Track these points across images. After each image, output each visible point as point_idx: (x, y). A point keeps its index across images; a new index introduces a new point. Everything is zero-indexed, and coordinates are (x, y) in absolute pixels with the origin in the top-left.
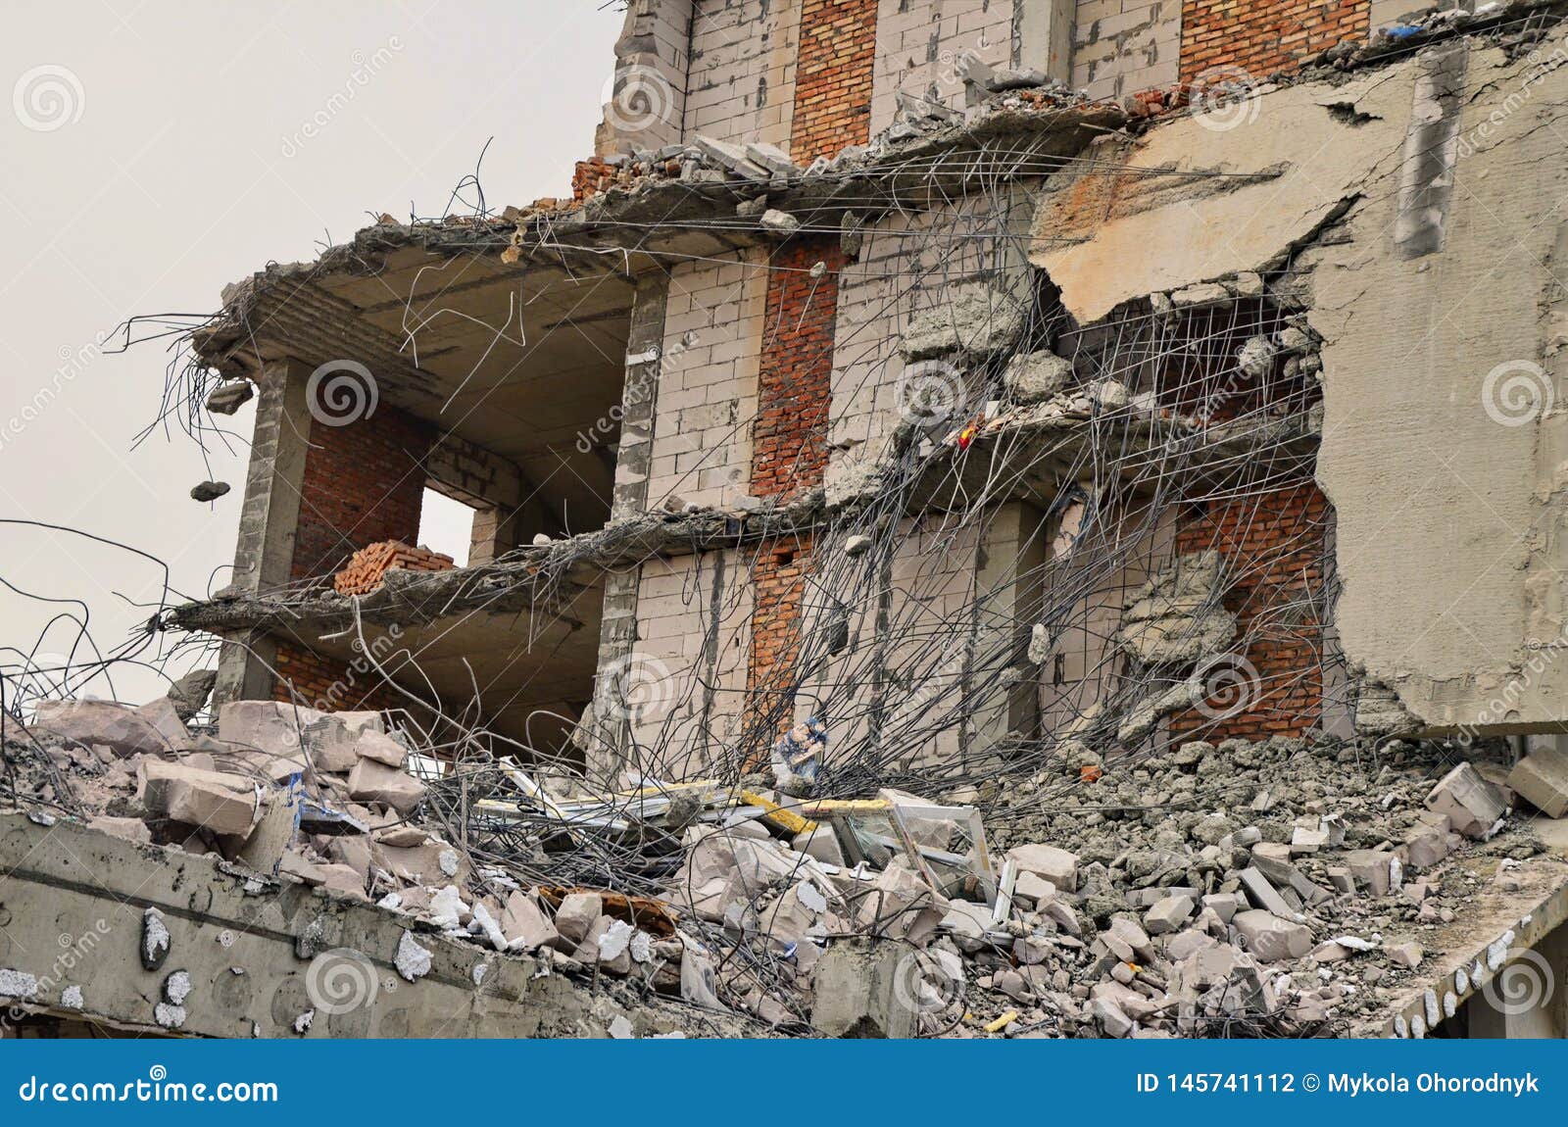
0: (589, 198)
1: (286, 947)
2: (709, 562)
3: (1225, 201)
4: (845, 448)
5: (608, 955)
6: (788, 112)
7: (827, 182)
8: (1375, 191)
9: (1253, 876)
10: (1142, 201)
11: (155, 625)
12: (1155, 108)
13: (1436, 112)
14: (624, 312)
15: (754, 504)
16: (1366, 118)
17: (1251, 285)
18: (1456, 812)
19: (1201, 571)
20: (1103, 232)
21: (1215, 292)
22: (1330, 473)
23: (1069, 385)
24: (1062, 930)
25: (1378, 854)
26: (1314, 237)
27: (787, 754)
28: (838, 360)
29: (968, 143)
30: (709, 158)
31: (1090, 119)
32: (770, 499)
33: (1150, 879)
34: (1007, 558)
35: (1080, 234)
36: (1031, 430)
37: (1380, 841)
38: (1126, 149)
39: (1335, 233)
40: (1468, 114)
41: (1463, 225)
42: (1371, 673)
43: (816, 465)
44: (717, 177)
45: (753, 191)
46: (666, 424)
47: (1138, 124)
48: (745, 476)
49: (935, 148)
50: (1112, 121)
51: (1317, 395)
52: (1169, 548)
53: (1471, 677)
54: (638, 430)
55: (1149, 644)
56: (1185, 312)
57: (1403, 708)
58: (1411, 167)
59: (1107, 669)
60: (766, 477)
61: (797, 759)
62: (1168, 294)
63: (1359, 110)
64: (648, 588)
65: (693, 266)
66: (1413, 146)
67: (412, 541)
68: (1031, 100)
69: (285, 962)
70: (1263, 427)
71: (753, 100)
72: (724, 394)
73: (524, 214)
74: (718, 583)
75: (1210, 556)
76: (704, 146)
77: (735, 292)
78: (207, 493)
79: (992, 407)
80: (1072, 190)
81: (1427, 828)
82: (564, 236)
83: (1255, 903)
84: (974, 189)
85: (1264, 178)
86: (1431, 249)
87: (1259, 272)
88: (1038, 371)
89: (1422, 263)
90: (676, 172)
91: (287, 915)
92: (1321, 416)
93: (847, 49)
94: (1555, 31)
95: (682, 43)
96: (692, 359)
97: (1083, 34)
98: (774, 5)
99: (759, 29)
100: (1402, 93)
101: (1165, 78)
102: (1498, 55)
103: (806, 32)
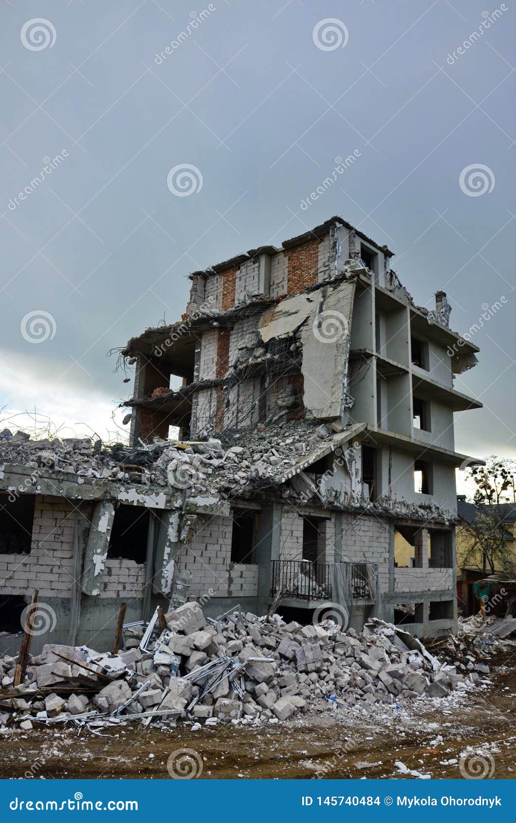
2: (209, 390)
3: (289, 317)
4: (232, 367)
6: (221, 301)
7: (224, 316)
8: (312, 315)
9: (273, 450)
10: (276, 318)
11: (120, 406)
12: (281, 298)
13: (322, 300)
14: (194, 342)
15: (216, 378)
16: (312, 301)
17: (291, 334)
18: (320, 433)
20: (270, 324)
21: (286, 336)
22: (304, 371)
23: (263, 354)
24: (235, 462)
25: (301, 443)
26: (302, 325)
27: (206, 430)
28: (230, 349)
29: (248, 307)
31: (269, 302)
32: (219, 377)
34: (258, 387)
35: (266, 325)
36: (256, 364)
37: (302, 441)
38: (275, 307)
39: (306, 324)
40: (327, 300)
42: (308, 409)
43: (226, 371)
44: (205, 316)
45: (212, 318)
46: (202, 363)
47: (278, 301)
48: (215, 373)
49: (243, 308)
50: (273, 302)
51: (302, 355)
53: (323, 409)
54: (197, 365)
56: (281, 340)
57: (313, 415)
58: (318, 310)
59: (274, 409)
60: (218, 373)
61: (208, 431)
62: (278, 336)
63: (311, 299)
64: (200, 395)
65: (205, 333)
66: (318, 307)
67: (169, 387)
68: (258, 299)
69: (57, 483)
72: (211, 357)
73: (173, 325)
74: (211, 394)
77: (213, 337)
78: (126, 381)
79: (250, 359)
80: (266, 316)
81: (313, 437)
83: (273, 455)
84: (248, 317)
85: (296, 313)
87: (293, 332)
88: (260, 351)
91: (57, 476)
92: (302, 359)
93: (231, 288)
94: (341, 284)
95: (203, 289)
96: (206, 350)
97: (272, 284)
98: (219, 280)
99: (216, 285)
100: (316, 296)
101: (285, 291)
102: (332, 289)
103: (224, 284)
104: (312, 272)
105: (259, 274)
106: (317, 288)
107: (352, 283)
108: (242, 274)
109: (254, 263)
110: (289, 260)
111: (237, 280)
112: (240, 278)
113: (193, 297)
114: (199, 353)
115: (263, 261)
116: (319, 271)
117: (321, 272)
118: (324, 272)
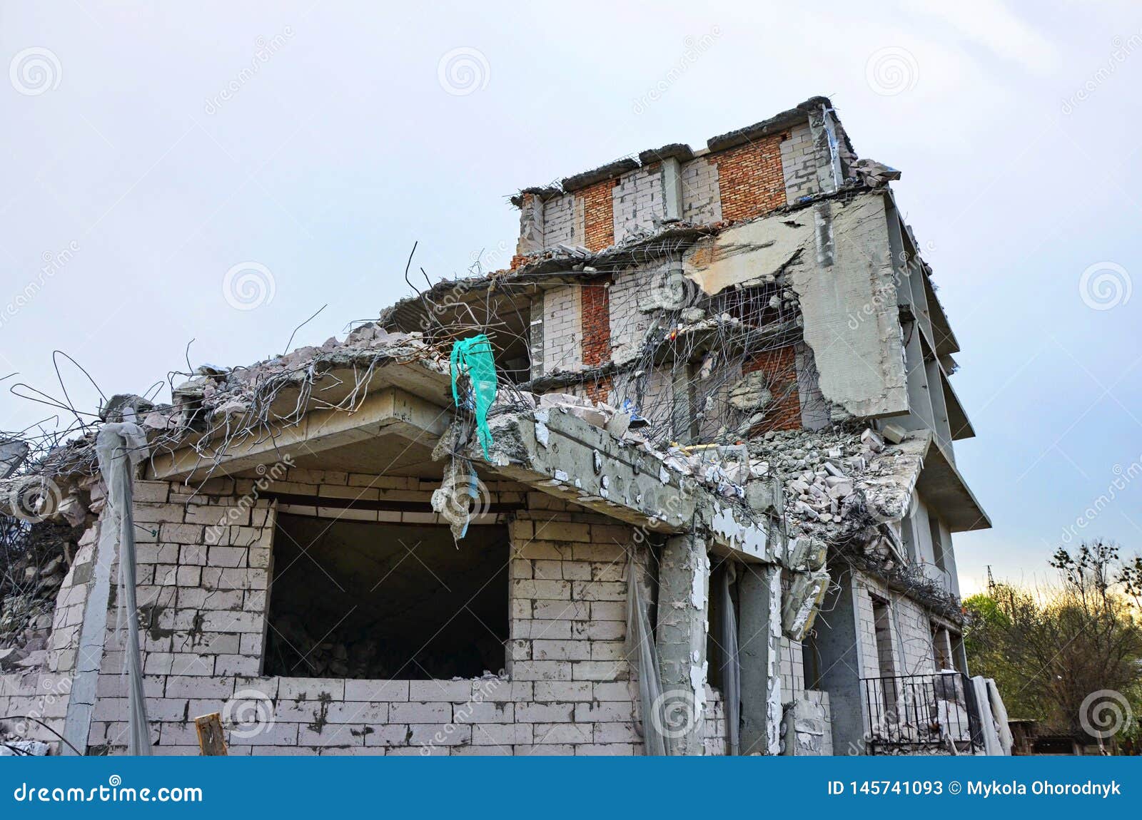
0: (518, 267)
1: (631, 469)
2: (570, 389)
3: (754, 253)
4: (617, 347)
6: (583, 238)
7: (604, 257)
8: (808, 247)
9: (828, 465)
10: (723, 255)
12: (720, 227)
13: (823, 222)
14: (529, 308)
15: (586, 367)
16: (799, 225)
17: (771, 279)
18: (873, 444)
19: (756, 378)
20: (711, 266)
21: (758, 282)
22: (810, 338)
23: (706, 316)
25: (857, 457)
26: (789, 263)
28: (611, 317)
29: (657, 241)
30: (563, 251)
31: (699, 231)
32: (592, 366)
33: (795, 468)
34: (684, 378)
35: (703, 267)
36: (697, 332)
37: (856, 453)
38: (713, 240)
39: (797, 261)
40: (835, 222)
41: (840, 256)
42: (835, 402)
43: (607, 354)
44: (565, 257)
45: (578, 261)
46: (548, 344)
47: (715, 232)
48: (581, 359)
49: (645, 243)
50: (706, 231)
51: (799, 312)
52: (740, 371)
53: (869, 400)
54: (537, 347)
55: (740, 402)
56: (748, 289)
57: (847, 412)
58: (819, 239)
59: (723, 415)
60: (588, 359)
62: (741, 284)
63: (796, 223)
65: (555, 289)
66: (818, 233)
68: (678, 225)
69: (632, 475)
70: (778, 326)
71: (569, 235)
72: (570, 332)
73: (495, 274)
75: (759, 373)
76: (561, 247)
77: (569, 298)
79: (680, 326)
80: (696, 254)
81: (865, 449)
82: (509, 281)
83: (831, 474)
84: (663, 255)
85: (767, 246)
86: (831, 264)
87: (773, 274)
88: (694, 313)
89: (829, 268)
90: (550, 256)
92: (802, 320)
93: (602, 216)
94: (856, 198)
95: (541, 218)
96: (555, 321)
97: (686, 207)
98: (574, 204)
99: (569, 212)
100: (810, 217)
101: (718, 218)
102: (840, 205)
103: (587, 212)
104: (772, 186)
105: (664, 189)
106: (802, 205)
107: (879, 194)
108: (626, 192)
109: (651, 173)
110: (720, 168)
111: (616, 203)
112: (622, 198)
113: (528, 230)
114: (540, 327)
115: (670, 169)
116: (787, 185)
117: (790, 187)
118: (799, 186)
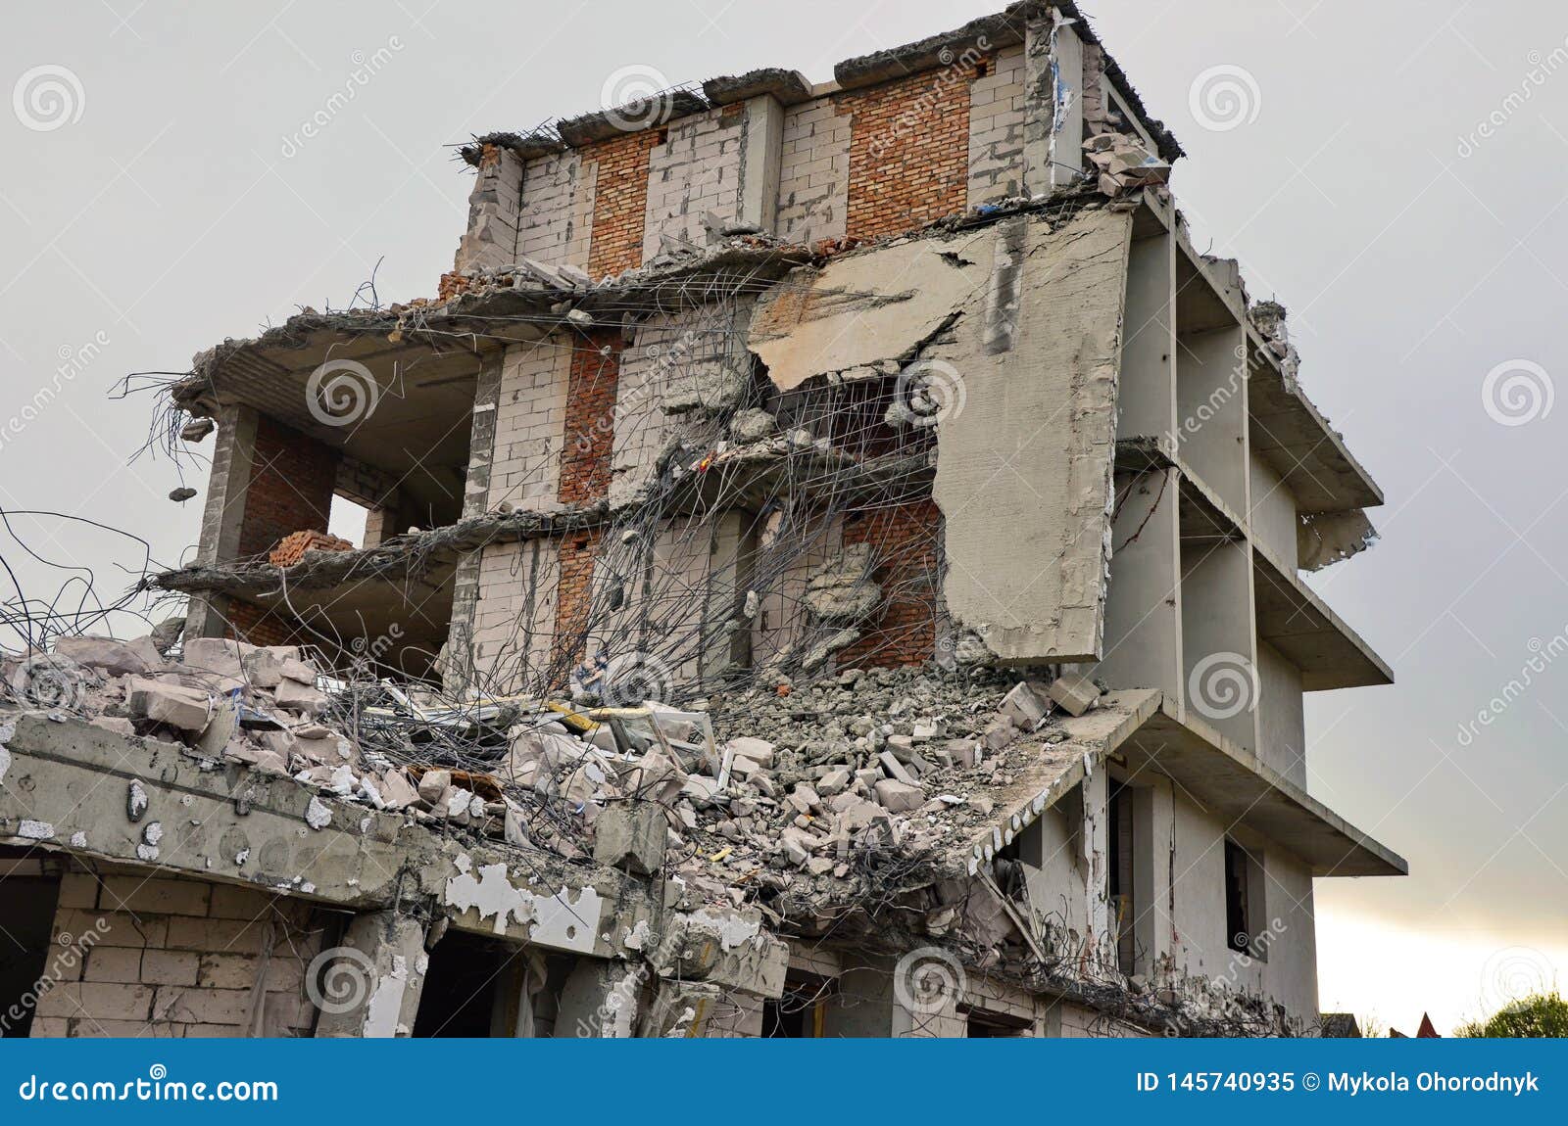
0: (450, 299)
1: (230, 806)
2: (529, 546)
3: (877, 311)
4: (623, 471)
5: (455, 812)
6: (587, 245)
7: (612, 293)
8: (971, 310)
9: (888, 757)
10: (822, 311)
11: (143, 585)
12: (831, 250)
13: (1008, 261)
14: (473, 377)
15: (561, 508)
16: (965, 263)
17: (892, 369)
18: (1017, 714)
19: (858, 558)
20: (796, 331)
21: (869, 373)
22: (942, 493)
23: (774, 431)
24: (763, 794)
25: (967, 742)
26: (932, 339)
27: (580, 678)
29: (709, 268)
30: (533, 274)
31: (788, 256)
32: (571, 505)
33: (821, 760)
34: (731, 547)
35: (782, 331)
36: (748, 461)
37: (969, 733)
38: (812, 277)
39: (946, 337)
40: (1030, 264)
41: (1025, 334)
42: (966, 624)
43: (603, 483)
44: (538, 287)
45: (563, 297)
46: (500, 454)
47: (819, 261)
48: (555, 489)
49: (685, 272)
50: (803, 258)
51: (934, 441)
52: (837, 541)
53: (1028, 627)
54: (481, 457)
55: (824, 604)
56: (850, 385)
57: (985, 647)
58: (993, 295)
59: (796, 621)
60: (569, 489)
61: (587, 681)
62: (839, 373)
63: (960, 258)
64: (487, 564)
65: (523, 347)
66: (994, 283)
67: (324, 530)
68: (749, 242)
69: (229, 817)
70: (897, 462)
71: (563, 236)
72: (542, 432)
73: (404, 308)
74: (535, 562)
75: (864, 547)
76: (528, 265)
77: (549, 365)
78: (181, 495)
79: (722, 445)
80: (776, 303)
81: (998, 724)
82: (433, 323)
83: (889, 774)
84: (712, 300)
85: (902, 299)
86: (1006, 349)
87: (897, 360)
88: (754, 422)
89: (1001, 357)
90: (510, 283)
91: (230, 786)
92: (936, 455)
93: (627, 204)
94: (1079, 215)
95: (515, 197)
96: (519, 409)
97: (784, 200)
98: (579, 172)
99: (568, 189)
100: (986, 248)
101: (838, 231)
102: (1045, 227)
103: (599, 192)
104: (943, 172)
105: (743, 162)
106: (983, 220)
107: (1121, 211)
108: (674, 159)
109: (724, 124)
110: (855, 124)
111: (654, 179)
112: (666, 170)
113: (482, 220)
114: (491, 416)
115: (760, 118)
116: (972, 171)
117: (977, 176)
118: (993, 174)
